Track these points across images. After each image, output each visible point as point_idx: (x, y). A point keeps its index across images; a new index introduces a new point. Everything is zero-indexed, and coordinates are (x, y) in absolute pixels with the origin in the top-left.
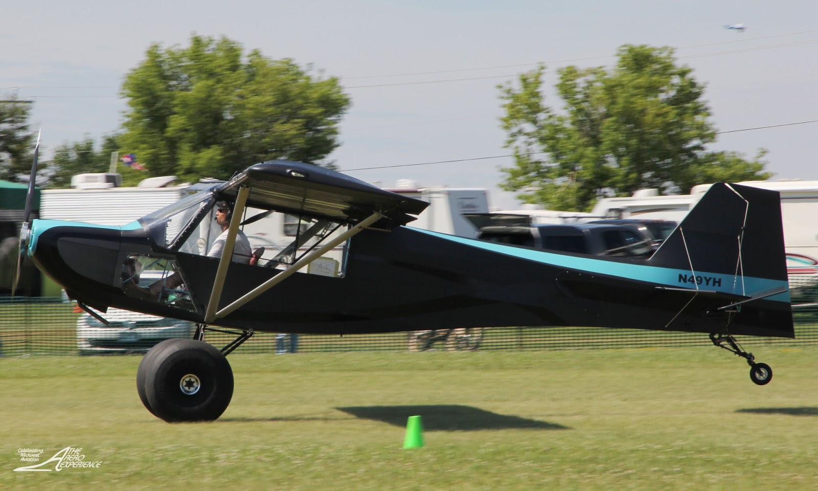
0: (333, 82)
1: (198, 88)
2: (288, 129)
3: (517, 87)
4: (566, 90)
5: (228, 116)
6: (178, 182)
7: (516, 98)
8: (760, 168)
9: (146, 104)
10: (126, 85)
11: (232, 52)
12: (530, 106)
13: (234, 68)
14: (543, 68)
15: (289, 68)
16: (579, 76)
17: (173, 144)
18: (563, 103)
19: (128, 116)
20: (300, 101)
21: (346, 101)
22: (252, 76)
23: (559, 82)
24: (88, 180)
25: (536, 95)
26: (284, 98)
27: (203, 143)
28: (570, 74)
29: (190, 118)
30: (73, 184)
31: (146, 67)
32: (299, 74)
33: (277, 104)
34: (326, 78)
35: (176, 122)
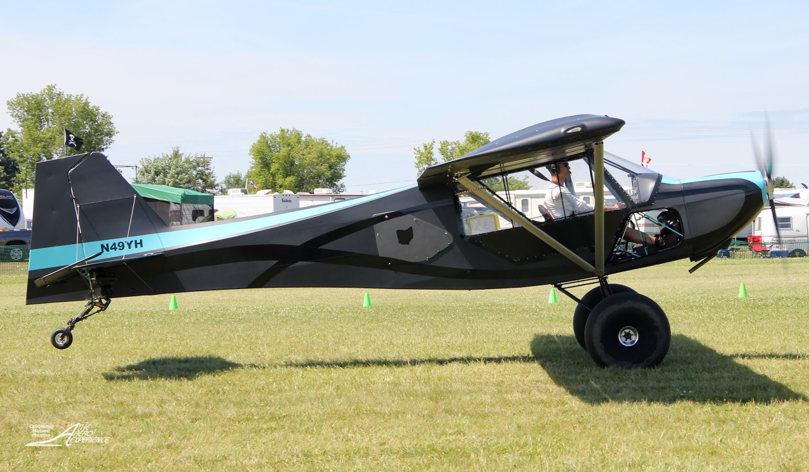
0: (343, 148)
1: (284, 151)
2: (323, 168)
3: (422, 149)
4: (443, 151)
5: (297, 163)
6: (273, 192)
7: (422, 154)
8: (526, 184)
9: (261, 158)
10: (251, 150)
11: (298, 135)
12: (428, 158)
13: (299, 142)
14: (434, 142)
15: (323, 142)
16: (448, 145)
17: (273, 175)
18: (442, 157)
19: (253, 164)
20: (328, 157)
21: (349, 156)
22: (307, 146)
23: (440, 147)
24: (233, 192)
25: (431, 153)
26: (321, 155)
27: (286, 175)
28: (445, 145)
29: (281, 164)
30: (228, 193)
31: (259, 141)
32: (328, 145)
33: (318, 158)
34: (339, 146)
35: (274, 167)
